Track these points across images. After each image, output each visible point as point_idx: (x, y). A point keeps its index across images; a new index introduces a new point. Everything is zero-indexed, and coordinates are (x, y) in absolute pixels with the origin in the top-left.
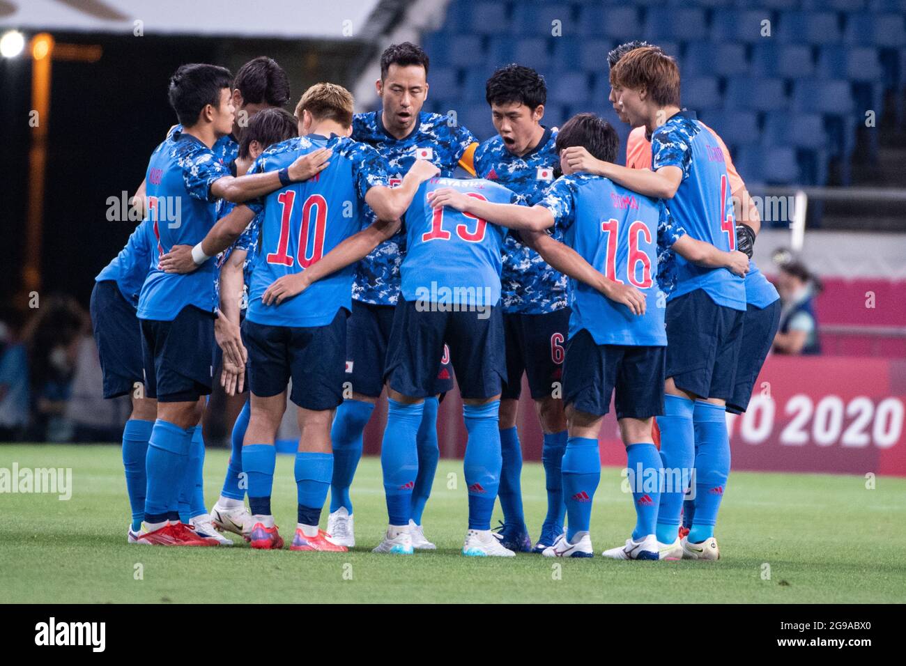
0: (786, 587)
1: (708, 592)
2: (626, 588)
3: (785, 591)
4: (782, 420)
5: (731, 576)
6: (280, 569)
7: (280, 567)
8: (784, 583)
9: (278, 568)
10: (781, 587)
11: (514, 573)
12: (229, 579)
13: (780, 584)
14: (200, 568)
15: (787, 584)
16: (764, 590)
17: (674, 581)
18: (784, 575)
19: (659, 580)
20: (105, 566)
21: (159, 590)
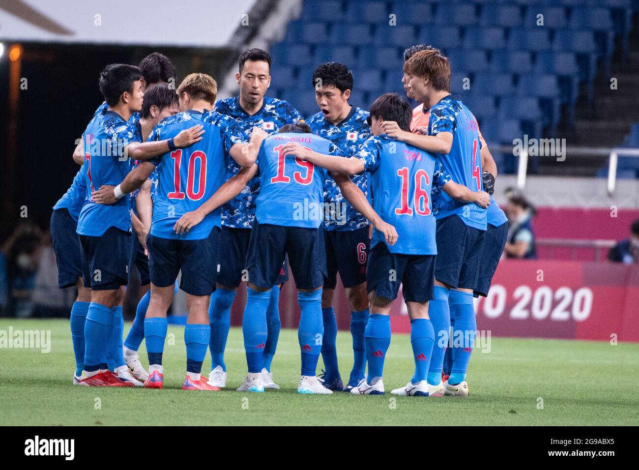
0: (514, 414)
1: (461, 417)
2: (407, 415)
3: (514, 417)
4: (511, 303)
5: (477, 407)
6: (175, 403)
7: (175, 401)
8: (513, 412)
9: (173, 402)
10: (510, 414)
11: (332, 405)
12: (140, 409)
13: (510, 412)
14: (121, 402)
15: (515, 412)
16: (499, 416)
17: (439, 410)
18: (513, 406)
19: (429, 410)
20: (57, 400)
21: (94, 417)
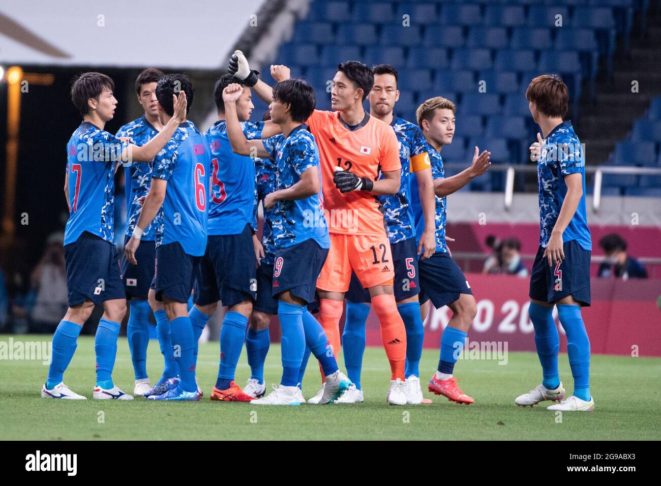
0: (502, 425)
1: (451, 429)
2: (397, 427)
3: (502, 428)
4: (499, 317)
5: (466, 419)
6: (171, 416)
7: (171, 414)
8: (501, 423)
9: (169, 415)
10: (499, 426)
11: (324, 417)
12: (138, 422)
13: (498, 424)
14: (119, 415)
15: (503, 424)
16: (488, 428)
17: (429, 422)
18: (502, 418)
19: (419, 422)
20: (57, 414)
21: (92, 430)
